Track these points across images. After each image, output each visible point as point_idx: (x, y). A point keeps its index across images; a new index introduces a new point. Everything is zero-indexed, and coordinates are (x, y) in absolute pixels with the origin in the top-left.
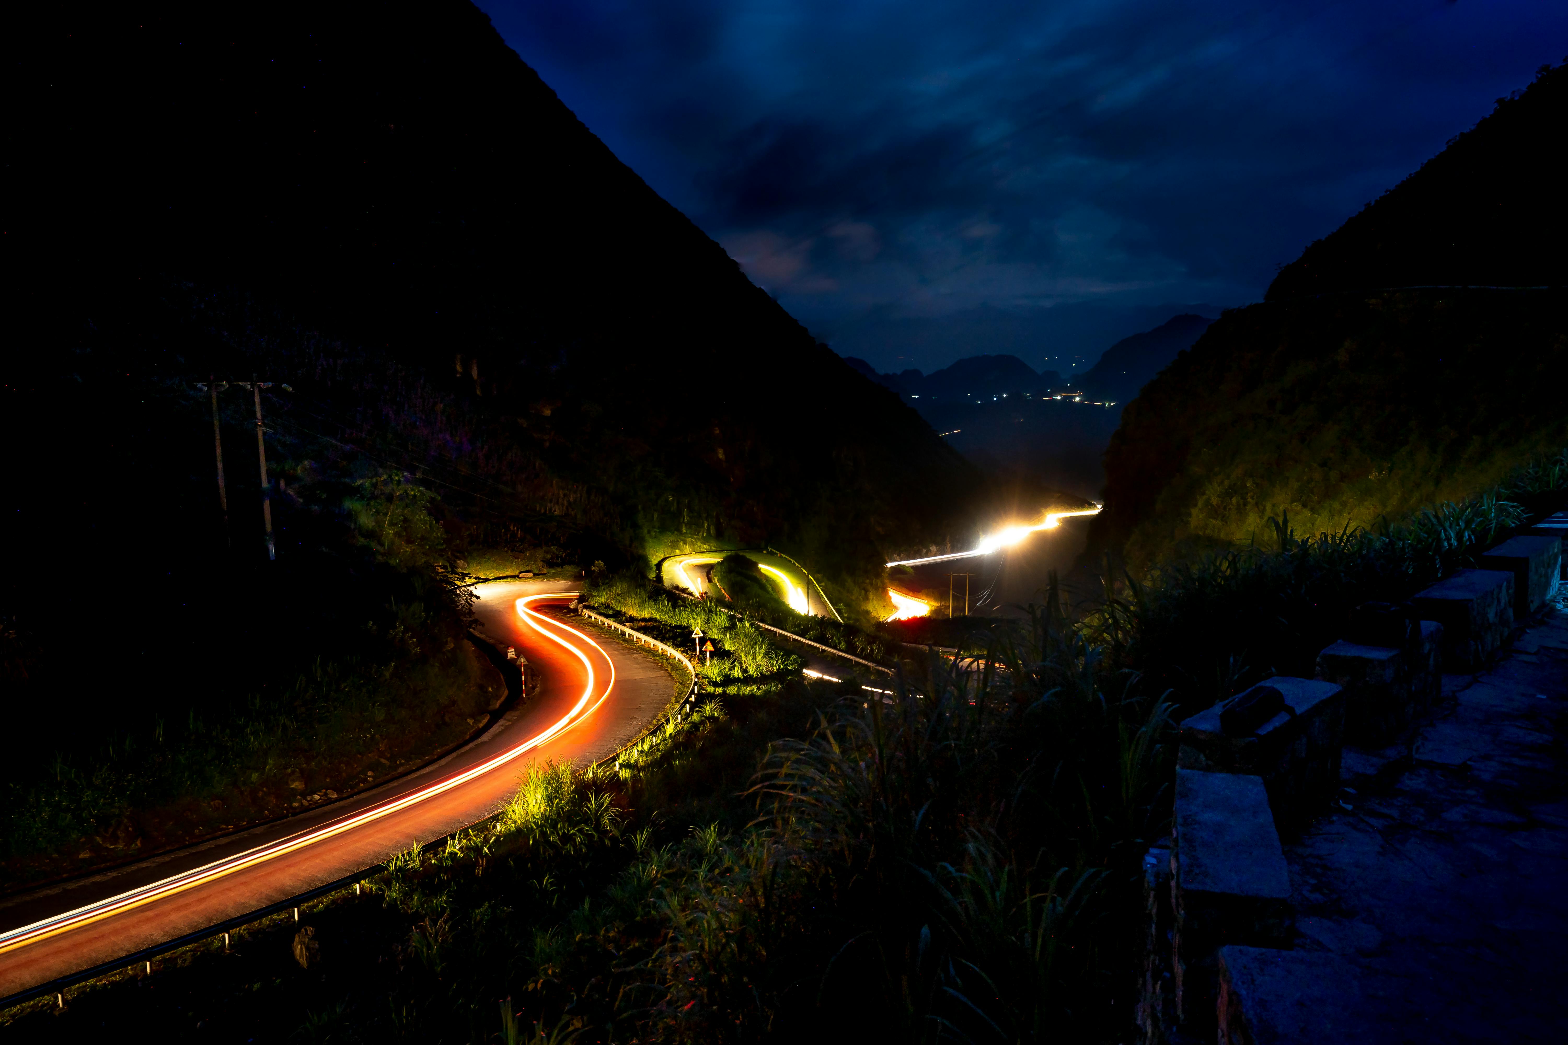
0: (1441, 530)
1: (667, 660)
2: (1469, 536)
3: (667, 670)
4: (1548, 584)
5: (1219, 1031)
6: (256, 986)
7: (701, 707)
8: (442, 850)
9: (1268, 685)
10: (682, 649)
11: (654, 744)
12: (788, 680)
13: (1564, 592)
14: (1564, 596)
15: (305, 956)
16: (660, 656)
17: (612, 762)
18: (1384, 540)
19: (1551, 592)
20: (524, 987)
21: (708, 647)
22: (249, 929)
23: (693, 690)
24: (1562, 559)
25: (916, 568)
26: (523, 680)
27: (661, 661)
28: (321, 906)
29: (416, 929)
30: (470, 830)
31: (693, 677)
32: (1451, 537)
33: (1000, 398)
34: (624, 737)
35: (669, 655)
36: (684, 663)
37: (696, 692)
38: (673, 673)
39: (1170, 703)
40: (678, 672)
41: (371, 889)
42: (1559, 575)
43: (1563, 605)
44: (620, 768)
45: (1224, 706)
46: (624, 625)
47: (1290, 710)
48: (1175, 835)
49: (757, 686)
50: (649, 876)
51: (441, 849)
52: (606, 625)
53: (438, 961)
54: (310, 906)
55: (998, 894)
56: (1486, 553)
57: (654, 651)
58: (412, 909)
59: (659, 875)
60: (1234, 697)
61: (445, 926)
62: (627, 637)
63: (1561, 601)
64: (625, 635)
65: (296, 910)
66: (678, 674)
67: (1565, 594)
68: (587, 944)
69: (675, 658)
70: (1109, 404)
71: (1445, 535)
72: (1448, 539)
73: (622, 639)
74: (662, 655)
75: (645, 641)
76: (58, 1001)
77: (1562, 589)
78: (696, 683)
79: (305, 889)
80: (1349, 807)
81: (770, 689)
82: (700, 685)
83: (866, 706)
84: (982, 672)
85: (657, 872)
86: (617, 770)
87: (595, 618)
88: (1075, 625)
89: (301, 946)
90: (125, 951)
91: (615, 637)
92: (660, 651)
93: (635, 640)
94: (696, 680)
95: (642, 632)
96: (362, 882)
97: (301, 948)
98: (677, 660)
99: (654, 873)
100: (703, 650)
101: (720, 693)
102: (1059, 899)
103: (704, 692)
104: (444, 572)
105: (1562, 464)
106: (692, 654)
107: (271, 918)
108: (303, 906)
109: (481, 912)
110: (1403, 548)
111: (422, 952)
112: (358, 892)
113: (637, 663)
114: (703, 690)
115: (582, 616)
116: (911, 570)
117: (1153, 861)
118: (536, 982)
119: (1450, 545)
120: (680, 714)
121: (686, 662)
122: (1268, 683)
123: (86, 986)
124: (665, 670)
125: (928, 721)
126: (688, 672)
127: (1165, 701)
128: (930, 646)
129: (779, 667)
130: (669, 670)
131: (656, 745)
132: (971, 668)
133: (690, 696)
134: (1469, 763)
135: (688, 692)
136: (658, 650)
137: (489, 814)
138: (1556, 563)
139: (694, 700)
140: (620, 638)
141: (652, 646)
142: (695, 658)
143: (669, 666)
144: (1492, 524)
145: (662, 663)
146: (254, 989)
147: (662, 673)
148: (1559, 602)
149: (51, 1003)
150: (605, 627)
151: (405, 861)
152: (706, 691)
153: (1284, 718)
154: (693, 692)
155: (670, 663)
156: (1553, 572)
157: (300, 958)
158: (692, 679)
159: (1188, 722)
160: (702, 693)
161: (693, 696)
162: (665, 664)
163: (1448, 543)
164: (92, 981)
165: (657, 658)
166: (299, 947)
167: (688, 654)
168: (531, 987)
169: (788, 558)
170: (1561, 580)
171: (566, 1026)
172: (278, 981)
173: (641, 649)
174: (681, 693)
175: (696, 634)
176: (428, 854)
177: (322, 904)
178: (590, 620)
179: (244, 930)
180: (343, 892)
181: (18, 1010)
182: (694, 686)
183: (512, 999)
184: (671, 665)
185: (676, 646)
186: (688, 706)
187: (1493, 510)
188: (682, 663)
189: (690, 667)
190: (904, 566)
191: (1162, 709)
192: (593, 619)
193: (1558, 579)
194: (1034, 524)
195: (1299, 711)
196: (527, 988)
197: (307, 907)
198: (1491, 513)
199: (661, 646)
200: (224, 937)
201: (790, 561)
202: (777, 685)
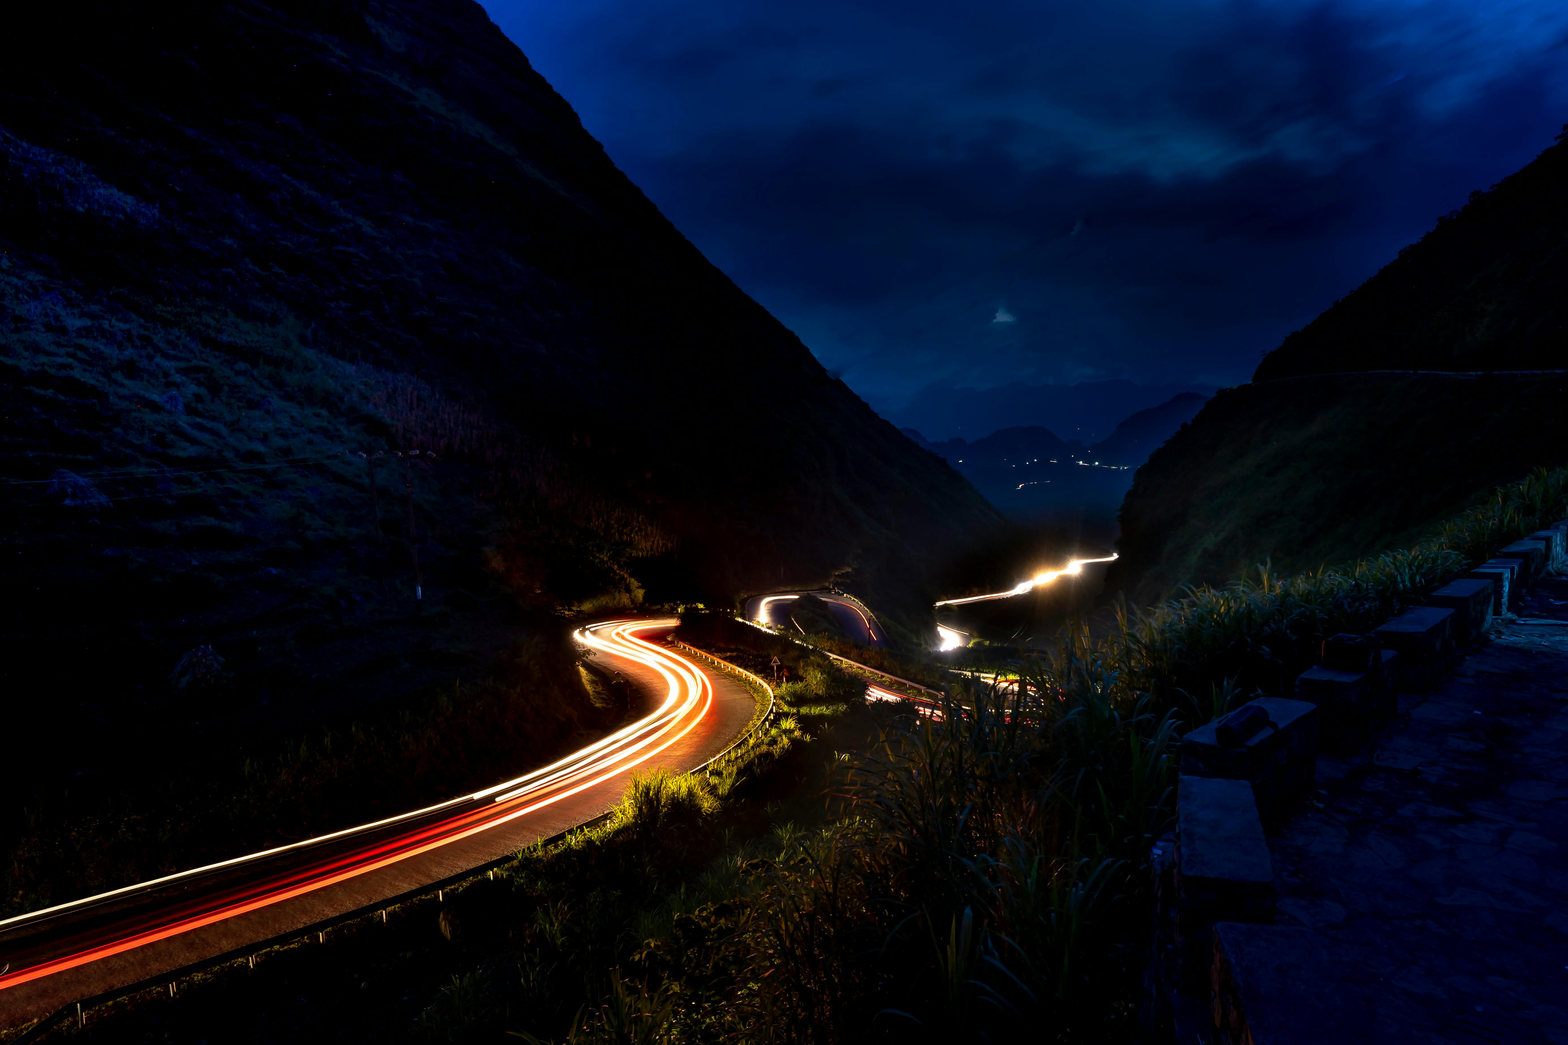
0: (1397, 575)
1: (750, 684)
2: (1420, 579)
3: (750, 693)
4: (1483, 619)
5: (1212, 992)
6: (409, 954)
7: (777, 724)
8: (561, 844)
9: (1256, 704)
10: (763, 675)
11: (739, 755)
12: (853, 701)
13: (1496, 626)
14: (1496, 629)
15: (448, 930)
16: (743, 681)
17: (703, 771)
18: (1350, 582)
19: (1486, 625)
20: (631, 958)
21: (785, 673)
22: (402, 907)
23: (772, 709)
24: (1494, 599)
25: (961, 607)
26: (629, 700)
27: (745, 685)
28: (461, 889)
29: (540, 909)
30: (584, 827)
31: (772, 699)
32: (1405, 580)
33: (1032, 462)
34: (714, 749)
35: (751, 680)
36: (764, 687)
37: (774, 711)
38: (755, 695)
39: (1175, 720)
40: (759, 694)
41: (502, 875)
42: (1492, 612)
43: (1496, 636)
44: (710, 776)
45: (1219, 722)
46: (713, 655)
47: (1274, 725)
48: (1177, 831)
49: (826, 706)
50: (734, 867)
51: (560, 842)
52: (698, 655)
53: (558, 935)
54: (452, 889)
55: (1029, 880)
56: (1434, 594)
57: (739, 676)
58: (537, 892)
59: (744, 865)
60: (1227, 715)
61: (564, 907)
62: (716, 664)
63: (1494, 633)
64: (714, 663)
65: (440, 891)
66: (759, 696)
67: (1497, 627)
68: (683, 922)
69: (756, 683)
70: (1123, 468)
71: (1401, 578)
72: (1403, 582)
73: (711, 666)
74: (746, 680)
75: (731, 668)
76: (250, 963)
77: (1495, 623)
78: (774, 704)
79: (447, 874)
80: (1322, 806)
81: (837, 708)
82: (778, 706)
83: (918, 723)
84: (1016, 694)
85: (742, 863)
86: (708, 777)
87: (689, 649)
88: (1095, 654)
89: (445, 922)
90: (302, 923)
91: (706, 665)
92: (744, 676)
93: (722, 667)
94: (775, 701)
95: (728, 660)
96: (495, 869)
97: (445, 924)
98: (758, 684)
99: (739, 863)
100: (780, 675)
101: (795, 713)
102: (1081, 884)
103: (781, 711)
104: (562, 610)
105: (1495, 520)
106: (771, 680)
107: (420, 898)
108: (447, 888)
109: (594, 895)
110: (1367, 589)
111: (545, 928)
112: (492, 879)
113: (724, 687)
114: (781, 709)
115: (678, 647)
116: (956, 608)
117: (1160, 852)
118: (641, 954)
119: (1405, 586)
120: (761, 730)
121: (765, 685)
122: (1254, 703)
123: (271, 952)
124: (747, 692)
125: (971, 735)
126: (768, 694)
127: (1170, 718)
128: (972, 672)
129: (845, 689)
130: (751, 692)
131: (741, 756)
132: (1007, 691)
133: (769, 715)
134: (1419, 768)
135: (767, 711)
136: (742, 676)
137: (600, 813)
138: (1489, 602)
139: (772, 718)
140: (710, 665)
141: (737, 673)
142: (773, 683)
143: (751, 690)
144: (1438, 569)
145: (745, 686)
146: (407, 957)
147: (746, 695)
148: (1492, 634)
149: (244, 964)
150: (697, 656)
151: (531, 852)
152: (783, 710)
153: (1267, 732)
154: (771, 711)
155: (752, 687)
156: (1487, 609)
157: (445, 931)
158: (771, 700)
159: (1188, 736)
160: (779, 712)
161: (772, 714)
162: (748, 688)
163: (1403, 585)
164: (276, 947)
165: (742, 682)
166: (443, 923)
167: (767, 679)
168: (637, 958)
169: (853, 598)
170: (1494, 615)
171: (667, 990)
172: (427, 950)
173: (729, 676)
174: (762, 711)
175: (774, 662)
176: (549, 846)
177: (462, 887)
178: (684, 650)
179: (398, 908)
180: (479, 877)
181: (218, 969)
182: (772, 706)
183: (620, 968)
184: (753, 688)
185: (757, 672)
186: (767, 723)
187: (1439, 558)
188: (763, 686)
189: (770, 691)
190: (950, 605)
191: (1169, 724)
192: (687, 650)
193: (1492, 614)
194: (1061, 569)
195: (1281, 726)
196: (634, 959)
197: (450, 890)
198: (1438, 560)
199: (744, 673)
200: (382, 913)
201: (854, 600)
202: (843, 705)
